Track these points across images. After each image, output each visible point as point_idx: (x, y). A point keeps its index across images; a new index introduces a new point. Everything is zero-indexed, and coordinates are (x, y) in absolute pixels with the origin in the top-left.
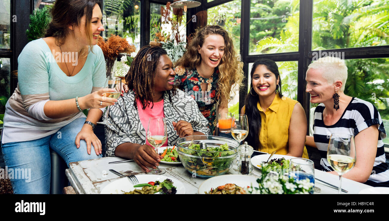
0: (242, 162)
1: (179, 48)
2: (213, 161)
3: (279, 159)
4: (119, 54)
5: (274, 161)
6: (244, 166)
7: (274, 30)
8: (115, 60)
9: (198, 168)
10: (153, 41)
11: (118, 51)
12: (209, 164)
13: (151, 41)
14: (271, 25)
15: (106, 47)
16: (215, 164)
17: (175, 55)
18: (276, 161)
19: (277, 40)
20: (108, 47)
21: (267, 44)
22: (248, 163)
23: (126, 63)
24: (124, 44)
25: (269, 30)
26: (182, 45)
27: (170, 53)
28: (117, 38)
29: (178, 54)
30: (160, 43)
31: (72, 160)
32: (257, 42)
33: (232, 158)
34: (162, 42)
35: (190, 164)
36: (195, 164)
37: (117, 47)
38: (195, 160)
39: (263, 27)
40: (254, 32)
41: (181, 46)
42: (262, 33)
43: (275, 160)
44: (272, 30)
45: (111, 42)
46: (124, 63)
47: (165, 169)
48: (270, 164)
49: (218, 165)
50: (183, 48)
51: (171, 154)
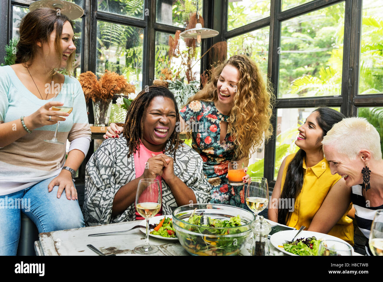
0: (257, 242)
1: (189, 89)
2: (218, 240)
3: (307, 238)
4: (114, 95)
5: (301, 242)
6: (259, 249)
7: (316, 66)
8: (110, 102)
9: (199, 248)
10: (158, 80)
11: (113, 92)
12: (213, 244)
13: (156, 78)
14: (311, 59)
15: (98, 86)
16: (221, 244)
17: (184, 97)
18: (303, 242)
19: (317, 80)
20: (101, 86)
21: (305, 84)
22: (264, 244)
23: (122, 106)
24: (121, 83)
25: (308, 66)
26: (194, 84)
27: (179, 95)
28: (113, 76)
29: (188, 96)
30: (167, 82)
31: (44, 223)
32: (292, 82)
33: (244, 236)
34: (168, 81)
35: (188, 242)
36: (195, 243)
37: (112, 86)
38: (195, 238)
39: (301, 63)
40: (290, 69)
41: (192, 87)
42: (300, 69)
43: (302, 240)
44: (313, 65)
45: (105, 80)
46: (120, 106)
47: (159, 246)
48: (295, 245)
49: (225, 246)
50: (194, 89)
51: (168, 227)
